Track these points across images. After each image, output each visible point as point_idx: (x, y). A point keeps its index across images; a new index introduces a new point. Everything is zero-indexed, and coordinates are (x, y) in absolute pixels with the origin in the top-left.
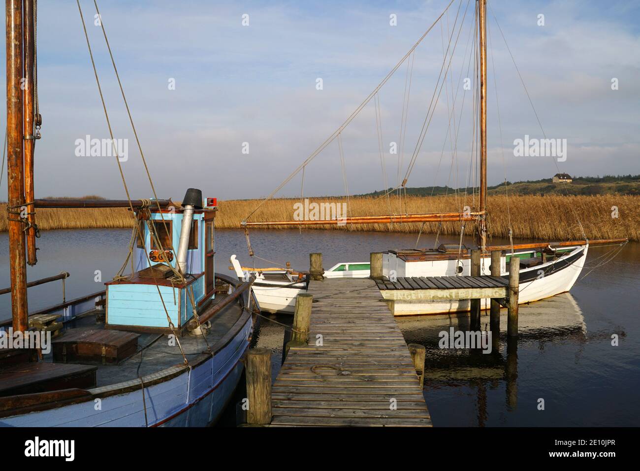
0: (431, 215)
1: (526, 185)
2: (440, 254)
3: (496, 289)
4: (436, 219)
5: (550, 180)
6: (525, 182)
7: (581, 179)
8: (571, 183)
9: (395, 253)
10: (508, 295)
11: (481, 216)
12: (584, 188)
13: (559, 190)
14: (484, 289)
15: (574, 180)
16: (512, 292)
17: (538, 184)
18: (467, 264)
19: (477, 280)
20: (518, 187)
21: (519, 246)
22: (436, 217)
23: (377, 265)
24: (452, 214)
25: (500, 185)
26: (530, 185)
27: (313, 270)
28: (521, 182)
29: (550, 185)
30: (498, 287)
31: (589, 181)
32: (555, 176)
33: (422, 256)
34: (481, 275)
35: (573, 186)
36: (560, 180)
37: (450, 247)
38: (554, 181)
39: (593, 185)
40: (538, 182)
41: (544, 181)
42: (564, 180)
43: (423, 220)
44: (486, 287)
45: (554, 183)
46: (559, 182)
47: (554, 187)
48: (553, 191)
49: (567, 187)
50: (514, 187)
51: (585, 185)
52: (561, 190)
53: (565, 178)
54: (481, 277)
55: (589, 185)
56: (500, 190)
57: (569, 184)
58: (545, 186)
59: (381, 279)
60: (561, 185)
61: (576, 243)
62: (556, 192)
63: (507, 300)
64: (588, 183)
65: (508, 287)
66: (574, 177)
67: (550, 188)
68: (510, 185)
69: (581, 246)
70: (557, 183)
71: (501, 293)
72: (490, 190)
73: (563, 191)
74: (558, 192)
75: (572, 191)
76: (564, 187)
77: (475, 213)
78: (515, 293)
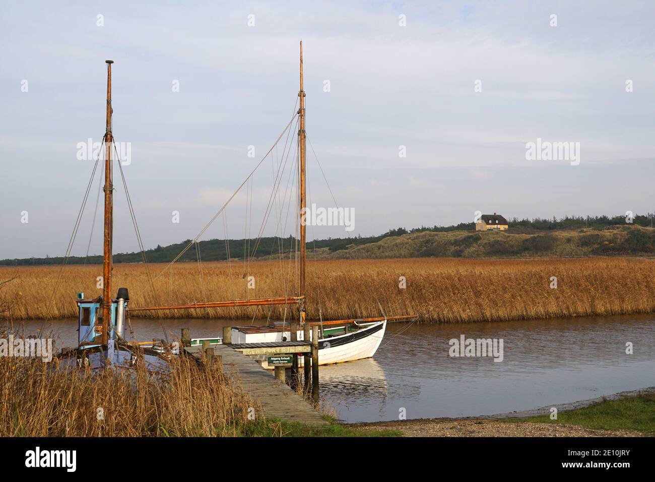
0: (263, 300)
1: (430, 235)
2: (271, 329)
3: (304, 347)
4: (267, 303)
5: (473, 225)
7: (525, 223)
8: (505, 231)
9: (237, 329)
10: (312, 350)
11: (301, 299)
12: (527, 240)
13: (486, 244)
14: (297, 347)
15: (515, 226)
16: (314, 348)
17: (450, 234)
18: (287, 334)
19: (294, 342)
20: (417, 238)
21: (331, 321)
23: (228, 335)
24: (279, 299)
25: (386, 235)
26: (437, 235)
28: (424, 229)
29: (471, 234)
30: (305, 345)
31: (537, 228)
32: (481, 219)
33: (258, 330)
34: (298, 340)
35: (509, 236)
36: (489, 227)
37: (278, 324)
38: (478, 228)
39: (542, 234)
40: (451, 229)
41: (462, 227)
42: (495, 226)
43: (258, 303)
44: (298, 346)
45: (477, 231)
46: (485, 229)
47: (477, 239)
48: (475, 245)
49: (499, 239)
50: (410, 238)
51: (529, 234)
52: (489, 243)
53: (497, 222)
54: (297, 341)
55: (536, 235)
56: (385, 243)
57: (503, 232)
58: (463, 236)
59: (230, 344)
60: (489, 235)
61: (377, 319)
62: (481, 247)
63: (311, 353)
64: (536, 230)
65: (312, 345)
66: (512, 220)
67: (471, 240)
68: (404, 235)
69: (380, 321)
70: (483, 231)
71: (307, 349)
72: (368, 245)
73: (492, 245)
74: (483, 247)
75: (507, 245)
76: (495, 239)
77: (296, 298)
78: (316, 348)
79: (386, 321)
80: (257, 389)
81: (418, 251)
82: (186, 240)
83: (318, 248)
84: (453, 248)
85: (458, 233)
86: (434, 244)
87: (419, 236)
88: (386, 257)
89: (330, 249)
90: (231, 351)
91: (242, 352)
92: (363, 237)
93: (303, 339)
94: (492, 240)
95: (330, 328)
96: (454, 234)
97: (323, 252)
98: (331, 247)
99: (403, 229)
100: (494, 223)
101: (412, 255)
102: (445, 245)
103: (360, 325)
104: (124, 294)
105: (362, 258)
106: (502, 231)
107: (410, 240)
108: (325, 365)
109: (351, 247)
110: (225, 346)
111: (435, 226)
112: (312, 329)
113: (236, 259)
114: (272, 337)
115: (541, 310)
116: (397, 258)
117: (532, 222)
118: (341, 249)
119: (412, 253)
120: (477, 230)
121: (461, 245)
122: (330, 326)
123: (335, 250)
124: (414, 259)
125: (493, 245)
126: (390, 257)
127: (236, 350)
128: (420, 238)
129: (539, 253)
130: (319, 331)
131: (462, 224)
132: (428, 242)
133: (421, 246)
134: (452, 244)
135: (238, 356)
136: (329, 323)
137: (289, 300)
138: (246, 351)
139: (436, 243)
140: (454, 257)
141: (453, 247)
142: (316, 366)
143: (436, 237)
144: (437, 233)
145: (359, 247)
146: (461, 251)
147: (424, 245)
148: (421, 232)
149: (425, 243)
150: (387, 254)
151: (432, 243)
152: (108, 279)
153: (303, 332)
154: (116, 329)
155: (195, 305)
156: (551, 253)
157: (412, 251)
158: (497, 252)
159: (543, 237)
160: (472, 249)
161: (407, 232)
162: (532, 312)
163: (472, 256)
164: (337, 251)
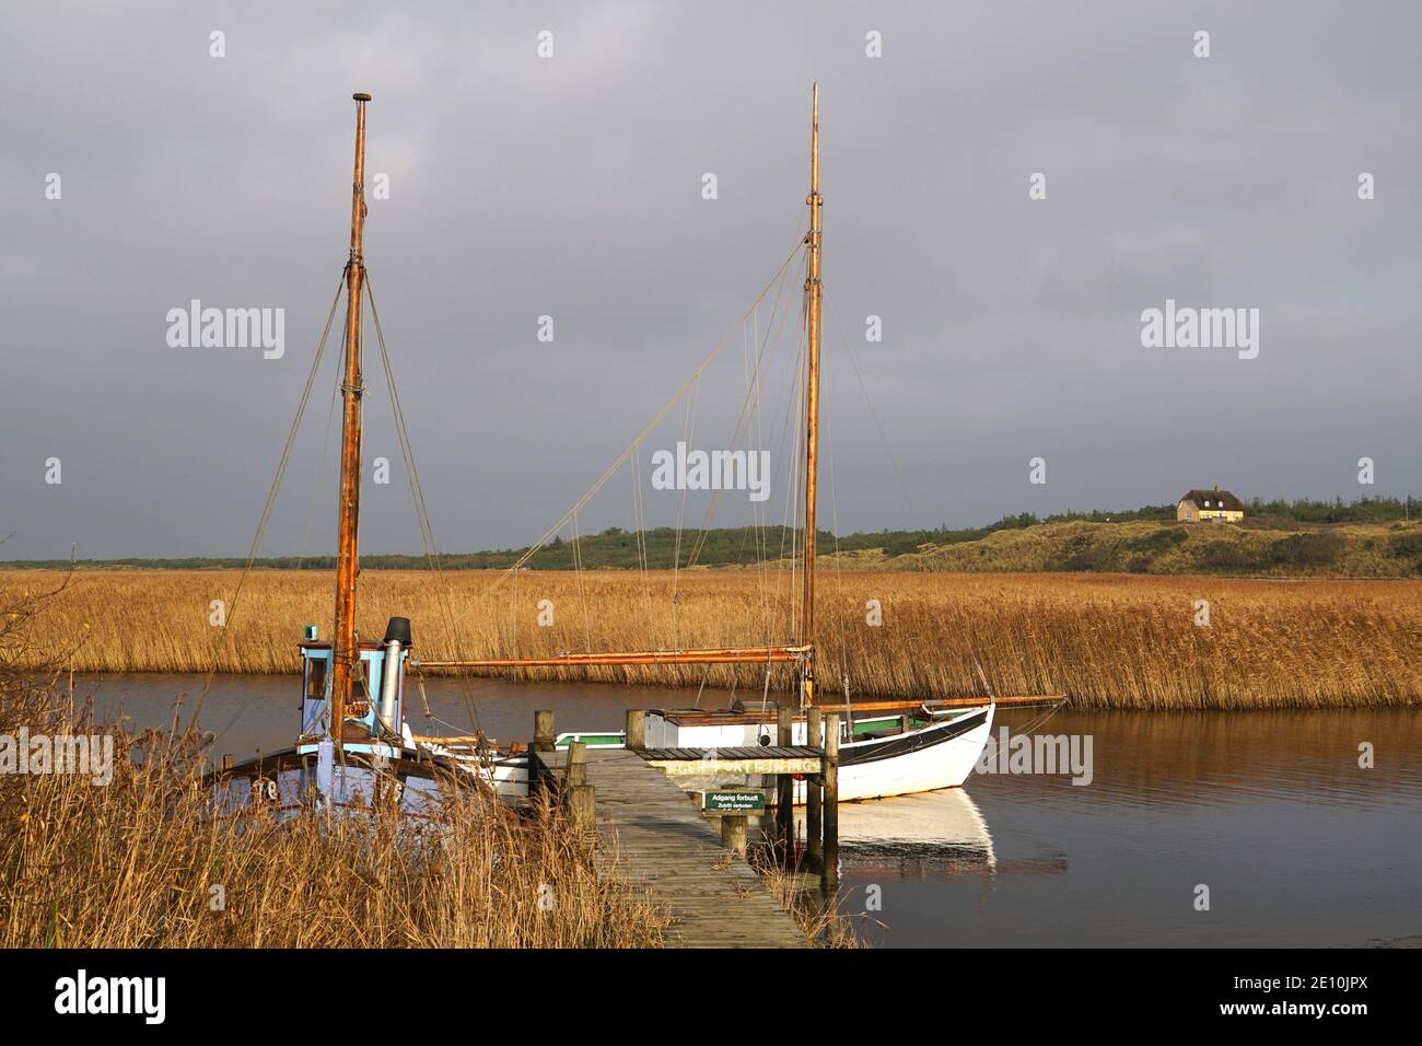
0: (720, 652)
1: (1084, 529)
2: (737, 715)
3: (807, 761)
4: (728, 659)
5: (1168, 513)
6: (1083, 518)
7: (1276, 509)
8: (1238, 523)
9: (661, 714)
10: (823, 769)
11: (805, 653)
12: (1281, 542)
13: (1197, 548)
14: (790, 761)
15: (1254, 513)
16: (829, 764)
17: (1126, 526)
18: (771, 730)
19: (786, 748)
20: (1058, 533)
21: (871, 704)
22: (729, 654)
23: (636, 728)
24: (755, 650)
26: (1098, 528)
27: (540, 735)
28: (1072, 517)
29: (1166, 528)
30: (809, 757)
31: (1303, 519)
32: (1184, 499)
33: (706, 719)
34: (794, 744)
35: (1245, 534)
36: (1203, 514)
37: (751, 705)
38: (1181, 516)
39: (1314, 530)
40: (1127, 517)
41: (1149, 513)
42: (1217, 513)
43: (707, 659)
44: (792, 758)
45: (1181, 523)
46: (1196, 520)
47: (1179, 537)
48: (1175, 550)
49: (1224, 539)
50: (1044, 534)
51: (1287, 530)
52: (1204, 546)
53: (1221, 504)
54: (791, 747)
55: (1300, 534)
56: (996, 543)
57: (1233, 526)
58: (1152, 532)
59: (643, 748)
60: (1205, 530)
61: (973, 701)
62: (1187, 554)
63: (822, 775)
64: (1300, 523)
65: (824, 758)
66: (1251, 502)
67: (1168, 539)
68: (1033, 527)
69: (981, 706)
70: (1193, 523)
71: (814, 766)
72: (962, 545)
73: (1209, 551)
74: (1192, 553)
75: (1241, 552)
76: (1216, 539)
77: (794, 649)
78: (833, 765)
79: (993, 706)
80: (674, 873)
81: (1059, 558)
82: (608, 528)
83: (863, 549)
84: (1130, 556)
85: (1141, 525)
86: (1092, 547)
87: (1064, 529)
88: (996, 569)
89: (885, 552)
90: (640, 765)
91: (664, 768)
92: (950, 530)
93: (804, 743)
94: (1211, 540)
95: (869, 717)
96: (1134, 526)
97: (873, 557)
98: (887, 548)
99: (1031, 515)
100: (1214, 507)
101: (1047, 568)
102: (1115, 548)
103: (936, 713)
104: (399, 631)
105: (949, 571)
106: (1230, 523)
107: (1044, 538)
108: (855, 801)
109: (927, 548)
110: (631, 753)
111: (1095, 511)
112: (826, 719)
113: (703, 567)
114: (735, 735)
115: (1333, 689)
116: (1018, 571)
117: (1291, 506)
118: (909, 552)
119: (1048, 564)
120: (1179, 519)
121: (1148, 549)
122: (868, 714)
123: (896, 554)
124: (1051, 574)
125: (1212, 551)
126: (1005, 571)
127: (653, 763)
128: (1065, 532)
129: (1307, 569)
130: (844, 723)
131: (1149, 508)
132: (1079, 541)
133: (1066, 550)
134: (1129, 547)
135: (652, 780)
136: (866, 707)
137: (778, 653)
138: (672, 767)
139: (1097, 544)
140: (1132, 572)
141: (1130, 553)
142: (832, 804)
143: (1097, 532)
144: (1098, 524)
145: (942, 550)
146: (1147, 562)
147: (1072, 546)
148: (1068, 522)
149: (1075, 545)
150: (997, 563)
151: (1089, 545)
152: (347, 596)
153: (805, 725)
154: (380, 709)
155: (565, 658)
156: (1332, 570)
157: (1047, 559)
158: (1221, 565)
159: (1315, 537)
160: (1169, 558)
161: (1038, 522)
162: (1312, 693)
163: (1169, 572)
164: (900, 557)
